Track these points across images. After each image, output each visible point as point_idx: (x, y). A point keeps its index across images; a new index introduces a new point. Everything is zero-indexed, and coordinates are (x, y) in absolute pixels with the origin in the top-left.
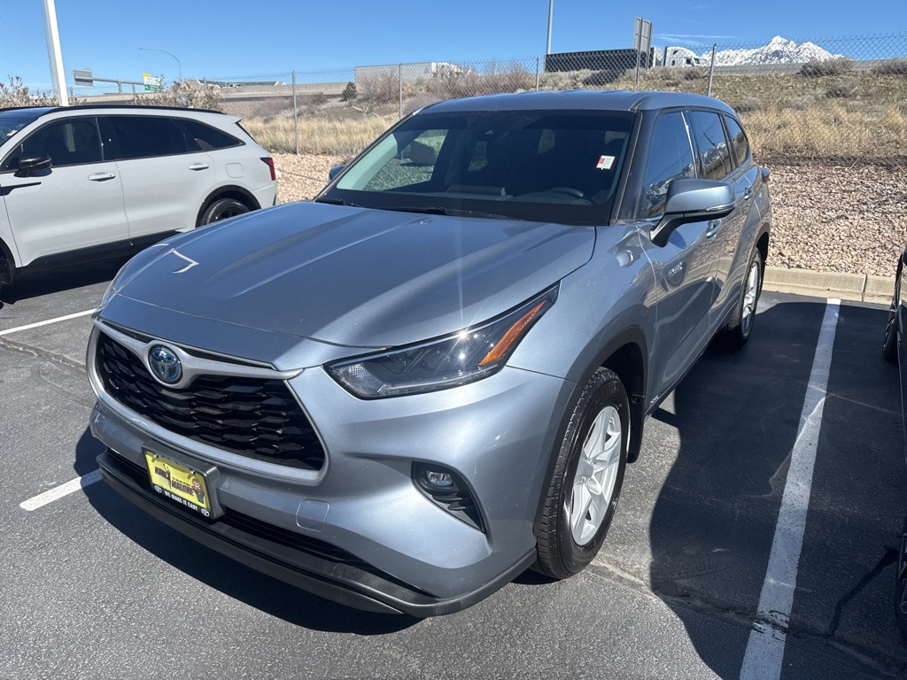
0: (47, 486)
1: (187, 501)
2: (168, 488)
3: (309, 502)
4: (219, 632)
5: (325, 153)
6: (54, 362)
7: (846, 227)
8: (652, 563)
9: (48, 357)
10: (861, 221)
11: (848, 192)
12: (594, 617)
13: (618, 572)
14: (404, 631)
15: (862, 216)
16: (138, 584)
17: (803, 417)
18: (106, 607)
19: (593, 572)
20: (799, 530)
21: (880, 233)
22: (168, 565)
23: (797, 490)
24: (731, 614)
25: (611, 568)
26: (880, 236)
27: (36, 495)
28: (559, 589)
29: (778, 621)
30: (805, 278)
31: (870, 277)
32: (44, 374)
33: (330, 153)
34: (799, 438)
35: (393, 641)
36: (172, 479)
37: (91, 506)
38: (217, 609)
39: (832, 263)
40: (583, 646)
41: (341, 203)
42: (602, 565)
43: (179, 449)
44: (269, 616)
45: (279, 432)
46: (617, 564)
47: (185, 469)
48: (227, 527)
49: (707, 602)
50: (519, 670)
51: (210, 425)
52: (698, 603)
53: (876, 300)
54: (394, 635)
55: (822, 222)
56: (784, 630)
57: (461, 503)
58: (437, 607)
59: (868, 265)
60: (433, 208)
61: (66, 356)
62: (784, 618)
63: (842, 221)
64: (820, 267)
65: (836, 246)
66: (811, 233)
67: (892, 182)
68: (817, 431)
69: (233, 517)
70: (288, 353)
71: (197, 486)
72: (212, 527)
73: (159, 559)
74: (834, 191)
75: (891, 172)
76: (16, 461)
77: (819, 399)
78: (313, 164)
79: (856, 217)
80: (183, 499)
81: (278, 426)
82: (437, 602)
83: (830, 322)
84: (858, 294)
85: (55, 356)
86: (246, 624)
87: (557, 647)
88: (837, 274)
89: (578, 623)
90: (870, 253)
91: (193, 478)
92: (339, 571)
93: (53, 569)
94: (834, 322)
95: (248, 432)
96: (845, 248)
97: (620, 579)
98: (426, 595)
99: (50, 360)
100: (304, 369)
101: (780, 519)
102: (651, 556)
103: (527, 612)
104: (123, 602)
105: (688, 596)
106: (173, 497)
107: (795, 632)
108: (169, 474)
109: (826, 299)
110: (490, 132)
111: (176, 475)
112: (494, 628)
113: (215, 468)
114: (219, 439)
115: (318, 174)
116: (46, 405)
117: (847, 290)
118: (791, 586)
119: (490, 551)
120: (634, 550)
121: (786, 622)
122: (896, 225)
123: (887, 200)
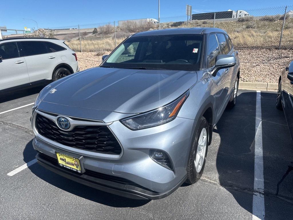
0: (16, 167)
1: (72, 168)
2: (65, 165)
3: (116, 165)
4: (84, 211)
5: (91, 51)
6: (9, 126)
7: (259, 68)
8: (219, 177)
9: (7, 124)
10: (264, 66)
11: (258, 57)
12: (204, 195)
13: (209, 180)
14: (145, 205)
15: (263, 64)
16: (54, 197)
17: (256, 128)
18: (44, 206)
19: (201, 181)
20: (262, 163)
21: (270, 70)
22: (63, 190)
23: (259, 150)
24: (246, 191)
25: (207, 179)
26: (270, 71)
27: (12, 170)
28: (192, 187)
29: (261, 191)
30: (249, 85)
31: (268, 83)
32: (7, 130)
33: (92, 51)
34: (256, 134)
35: (142, 209)
36: (66, 161)
37: (32, 173)
38: (82, 203)
39: (257, 80)
40: (203, 204)
41: (109, 67)
42: (204, 178)
43: (69, 151)
44: (100, 204)
45: (105, 143)
46: (208, 178)
47: (71, 158)
48: (86, 176)
49: (239, 188)
50: (184, 214)
51: (80, 143)
52: (236, 188)
53: (271, 90)
54: (142, 207)
55: (252, 67)
56: (263, 194)
57: (165, 162)
58: (160, 196)
59: (267, 80)
60: (141, 68)
61: (13, 123)
62: (262, 190)
63: (258, 66)
64: (253, 81)
65: (257, 74)
66: (249, 71)
67: (271, 54)
68: (261, 132)
69: (89, 172)
70: (108, 117)
71: (76, 163)
72: (81, 176)
73: (59, 189)
74: (254, 57)
75: (271, 51)
76: (3, 159)
77: (260, 122)
78: (87, 55)
79: (262, 65)
80: (70, 168)
81: (105, 141)
82: (159, 194)
83: (259, 98)
84: (265, 89)
85: (10, 124)
86: (93, 207)
87: (195, 206)
88: (258, 83)
89: (200, 197)
90: (267, 76)
91: (75, 160)
92: (127, 187)
93: (23, 195)
94: (260, 98)
95: (94, 144)
96: (260, 75)
97: (210, 182)
98: (155, 193)
99: (8, 125)
100: (113, 122)
101: (255, 160)
102: (218, 175)
103: (183, 196)
104: (50, 204)
105: (232, 186)
106: (67, 167)
107: (266, 194)
108: (65, 160)
109: (256, 91)
110: (156, 42)
111: (68, 160)
112: (174, 201)
113: (82, 157)
114: (83, 147)
115: (89, 58)
116: (10, 140)
117: (262, 88)
118: (262, 180)
119: (175, 176)
120: (213, 173)
121: (263, 191)
122: (274, 67)
123: (270, 59)
